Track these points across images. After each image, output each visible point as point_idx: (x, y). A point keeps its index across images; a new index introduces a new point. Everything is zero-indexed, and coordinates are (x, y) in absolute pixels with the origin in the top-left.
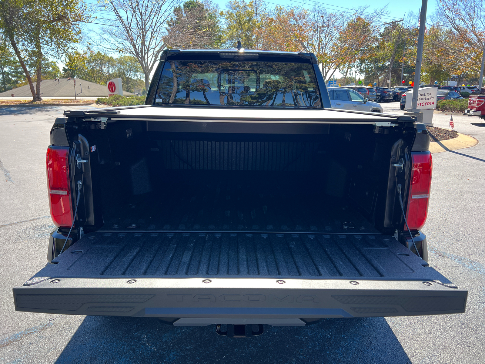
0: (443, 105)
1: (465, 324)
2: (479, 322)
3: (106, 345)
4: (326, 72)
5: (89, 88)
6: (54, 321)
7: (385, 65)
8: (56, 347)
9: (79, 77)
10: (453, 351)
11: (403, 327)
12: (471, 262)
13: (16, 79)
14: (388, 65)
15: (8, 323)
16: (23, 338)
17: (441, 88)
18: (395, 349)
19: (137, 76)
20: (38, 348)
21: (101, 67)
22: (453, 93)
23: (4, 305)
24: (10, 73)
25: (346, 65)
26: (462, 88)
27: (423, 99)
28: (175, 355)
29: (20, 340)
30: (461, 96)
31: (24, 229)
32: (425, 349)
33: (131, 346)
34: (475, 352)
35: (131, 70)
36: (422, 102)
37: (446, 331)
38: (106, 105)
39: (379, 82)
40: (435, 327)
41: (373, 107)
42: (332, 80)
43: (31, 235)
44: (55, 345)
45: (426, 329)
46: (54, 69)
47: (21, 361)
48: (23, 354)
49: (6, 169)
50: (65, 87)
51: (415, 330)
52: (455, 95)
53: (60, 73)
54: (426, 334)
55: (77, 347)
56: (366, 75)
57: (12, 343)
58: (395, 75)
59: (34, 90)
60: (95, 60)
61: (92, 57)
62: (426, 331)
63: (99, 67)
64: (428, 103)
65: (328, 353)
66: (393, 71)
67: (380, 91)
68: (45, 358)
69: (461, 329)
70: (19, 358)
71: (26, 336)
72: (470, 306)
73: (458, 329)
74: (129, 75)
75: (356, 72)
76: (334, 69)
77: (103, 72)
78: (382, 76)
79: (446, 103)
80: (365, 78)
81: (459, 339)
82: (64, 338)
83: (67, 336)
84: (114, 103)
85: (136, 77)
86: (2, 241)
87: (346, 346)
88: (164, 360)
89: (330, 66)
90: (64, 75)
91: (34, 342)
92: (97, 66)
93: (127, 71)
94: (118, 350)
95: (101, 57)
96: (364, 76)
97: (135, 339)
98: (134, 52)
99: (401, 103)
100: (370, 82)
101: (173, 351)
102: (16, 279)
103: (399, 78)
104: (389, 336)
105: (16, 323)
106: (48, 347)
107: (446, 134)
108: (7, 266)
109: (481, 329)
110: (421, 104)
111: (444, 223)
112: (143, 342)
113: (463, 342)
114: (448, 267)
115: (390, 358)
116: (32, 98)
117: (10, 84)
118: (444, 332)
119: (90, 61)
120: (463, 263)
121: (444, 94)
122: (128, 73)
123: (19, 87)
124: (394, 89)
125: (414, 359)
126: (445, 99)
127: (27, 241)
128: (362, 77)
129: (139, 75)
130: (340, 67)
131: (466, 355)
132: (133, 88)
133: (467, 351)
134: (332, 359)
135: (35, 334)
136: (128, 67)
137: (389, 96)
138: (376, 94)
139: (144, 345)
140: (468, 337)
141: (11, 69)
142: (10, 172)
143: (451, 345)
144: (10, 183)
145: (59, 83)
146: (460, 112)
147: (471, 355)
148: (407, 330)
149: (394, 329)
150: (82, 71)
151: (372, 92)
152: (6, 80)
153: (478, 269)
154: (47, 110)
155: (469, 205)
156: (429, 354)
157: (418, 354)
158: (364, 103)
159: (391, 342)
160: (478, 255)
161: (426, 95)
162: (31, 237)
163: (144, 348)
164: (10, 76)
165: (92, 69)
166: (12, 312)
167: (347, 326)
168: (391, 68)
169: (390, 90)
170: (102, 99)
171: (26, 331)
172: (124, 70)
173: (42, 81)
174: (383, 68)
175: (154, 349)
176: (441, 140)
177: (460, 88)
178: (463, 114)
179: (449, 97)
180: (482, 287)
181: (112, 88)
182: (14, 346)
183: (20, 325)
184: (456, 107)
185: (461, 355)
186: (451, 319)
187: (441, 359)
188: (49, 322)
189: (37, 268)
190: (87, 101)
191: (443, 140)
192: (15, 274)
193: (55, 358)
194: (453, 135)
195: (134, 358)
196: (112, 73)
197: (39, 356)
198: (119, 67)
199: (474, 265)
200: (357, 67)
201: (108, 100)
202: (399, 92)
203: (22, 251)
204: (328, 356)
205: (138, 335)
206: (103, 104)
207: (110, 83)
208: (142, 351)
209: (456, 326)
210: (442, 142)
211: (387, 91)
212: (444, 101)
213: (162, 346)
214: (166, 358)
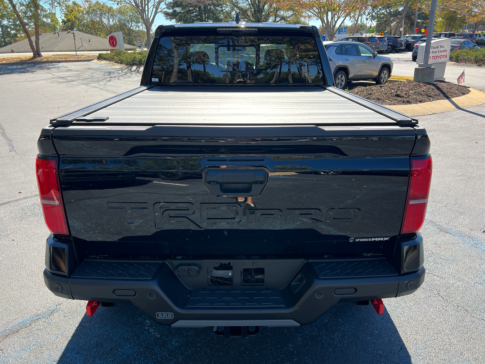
0: (457, 56)
1: (461, 307)
2: (475, 304)
3: (111, 330)
4: (336, 21)
5: (89, 41)
6: (61, 306)
7: (398, 10)
8: (64, 333)
9: (78, 29)
10: (447, 336)
11: (399, 309)
12: (472, 238)
13: (16, 33)
14: (402, 10)
15: (17, 308)
16: (32, 324)
17: (456, 36)
18: (390, 334)
19: (138, 27)
20: (46, 334)
21: (101, 18)
22: (468, 41)
23: (12, 290)
24: (9, 26)
25: (357, 13)
26: (478, 36)
27: (436, 52)
28: (177, 342)
29: (29, 326)
30: (476, 46)
31: (29, 206)
32: (419, 333)
33: (135, 332)
34: (469, 337)
35: (132, 21)
36: (434, 55)
37: (441, 314)
38: (108, 61)
39: (391, 30)
40: (431, 310)
41: (383, 61)
42: (342, 27)
43: (36, 212)
44: (63, 331)
45: (422, 312)
46: (52, 21)
47: (31, 348)
48: (32, 341)
49: (9, 138)
50: (65, 40)
51: (411, 313)
52: (470, 44)
53: (60, 25)
54: (421, 317)
55: (83, 333)
56: (378, 21)
57: (21, 329)
58: (409, 21)
59: (34, 46)
60: (94, 10)
61: (91, 7)
62: (422, 314)
63: (99, 18)
64: (441, 56)
65: (324, 338)
66: (407, 17)
67: (391, 41)
68: (53, 345)
69: (456, 312)
70: (29, 345)
71: (34, 323)
72: (467, 286)
73: (453, 312)
74: (130, 26)
75: (367, 19)
76: (343, 17)
77: (103, 24)
78: (395, 23)
79: (460, 54)
80: (377, 26)
81: (454, 322)
82: (71, 324)
83: (74, 322)
84: (116, 59)
85: (138, 29)
86: (8, 219)
87: (342, 330)
88: (167, 346)
89: (340, 14)
90: (64, 27)
91: (43, 329)
92: (97, 17)
93: (128, 22)
94: (122, 336)
95: (100, 7)
96: (376, 23)
97: (138, 325)
98: (134, 3)
99: (413, 53)
100: (382, 29)
101: (175, 337)
102: (23, 261)
103: (412, 24)
104: (385, 320)
105: (25, 308)
106: (56, 333)
107: (457, 90)
108: (14, 247)
109: (477, 312)
110: (434, 57)
111: (448, 194)
112: (147, 328)
113: (458, 326)
114: (449, 244)
115: (385, 343)
116: (31, 54)
117: (10, 38)
118: (440, 315)
119: (89, 12)
120: (464, 240)
121: (458, 43)
122: (129, 24)
123: (19, 41)
124: (407, 37)
125: (408, 344)
126: (459, 49)
127: (32, 219)
128: (374, 23)
129: (141, 27)
130: (350, 14)
131: (460, 340)
132: (135, 41)
133: (460, 336)
134: (328, 345)
135: (43, 320)
136: (129, 17)
137: (401, 45)
138: (387, 43)
139: (148, 330)
140: (463, 321)
141: (9, 22)
142: (13, 141)
143: (445, 330)
144: (13, 153)
145: (59, 36)
146: (475, 63)
147: (464, 340)
148: (403, 314)
149: (391, 312)
150: (81, 23)
151: (383, 42)
152: (5, 34)
153: (479, 246)
154: (49, 68)
155: (475, 172)
156: (423, 339)
157: (412, 339)
158: (374, 58)
159: (386, 327)
160: (480, 229)
161: (439, 47)
162: (37, 215)
163: (147, 335)
164: (9, 30)
165: (92, 21)
166: (20, 297)
167: (344, 310)
168: (405, 15)
169: (402, 39)
170: (103, 54)
171: (34, 316)
172: (125, 20)
173: (41, 34)
174: (396, 14)
175: (158, 335)
176: (452, 97)
177: (476, 35)
178: (477, 66)
179: (464, 47)
180: (481, 266)
181: (113, 42)
182: (23, 333)
183: (28, 310)
184: (471, 58)
185: (454, 340)
186: (448, 301)
187: (434, 344)
188: (56, 307)
189: (44, 249)
190: (88, 57)
191: (455, 97)
192: (22, 256)
193: (63, 345)
194: (464, 91)
195: (137, 345)
196: (112, 24)
197: (47, 343)
198: (119, 17)
199: (475, 242)
200: (368, 14)
201: (110, 55)
202: (413, 40)
203: (28, 230)
204: (324, 342)
205: (142, 320)
206: (104, 60)
207: (111, 37)
208: (145, 338)
209: (452, 309)
210: (453, 99)
211: (399, 40)
212: (459, 51)
213: (165, 332)
214: (168, 344)
